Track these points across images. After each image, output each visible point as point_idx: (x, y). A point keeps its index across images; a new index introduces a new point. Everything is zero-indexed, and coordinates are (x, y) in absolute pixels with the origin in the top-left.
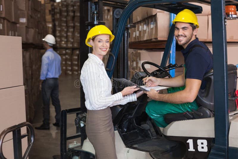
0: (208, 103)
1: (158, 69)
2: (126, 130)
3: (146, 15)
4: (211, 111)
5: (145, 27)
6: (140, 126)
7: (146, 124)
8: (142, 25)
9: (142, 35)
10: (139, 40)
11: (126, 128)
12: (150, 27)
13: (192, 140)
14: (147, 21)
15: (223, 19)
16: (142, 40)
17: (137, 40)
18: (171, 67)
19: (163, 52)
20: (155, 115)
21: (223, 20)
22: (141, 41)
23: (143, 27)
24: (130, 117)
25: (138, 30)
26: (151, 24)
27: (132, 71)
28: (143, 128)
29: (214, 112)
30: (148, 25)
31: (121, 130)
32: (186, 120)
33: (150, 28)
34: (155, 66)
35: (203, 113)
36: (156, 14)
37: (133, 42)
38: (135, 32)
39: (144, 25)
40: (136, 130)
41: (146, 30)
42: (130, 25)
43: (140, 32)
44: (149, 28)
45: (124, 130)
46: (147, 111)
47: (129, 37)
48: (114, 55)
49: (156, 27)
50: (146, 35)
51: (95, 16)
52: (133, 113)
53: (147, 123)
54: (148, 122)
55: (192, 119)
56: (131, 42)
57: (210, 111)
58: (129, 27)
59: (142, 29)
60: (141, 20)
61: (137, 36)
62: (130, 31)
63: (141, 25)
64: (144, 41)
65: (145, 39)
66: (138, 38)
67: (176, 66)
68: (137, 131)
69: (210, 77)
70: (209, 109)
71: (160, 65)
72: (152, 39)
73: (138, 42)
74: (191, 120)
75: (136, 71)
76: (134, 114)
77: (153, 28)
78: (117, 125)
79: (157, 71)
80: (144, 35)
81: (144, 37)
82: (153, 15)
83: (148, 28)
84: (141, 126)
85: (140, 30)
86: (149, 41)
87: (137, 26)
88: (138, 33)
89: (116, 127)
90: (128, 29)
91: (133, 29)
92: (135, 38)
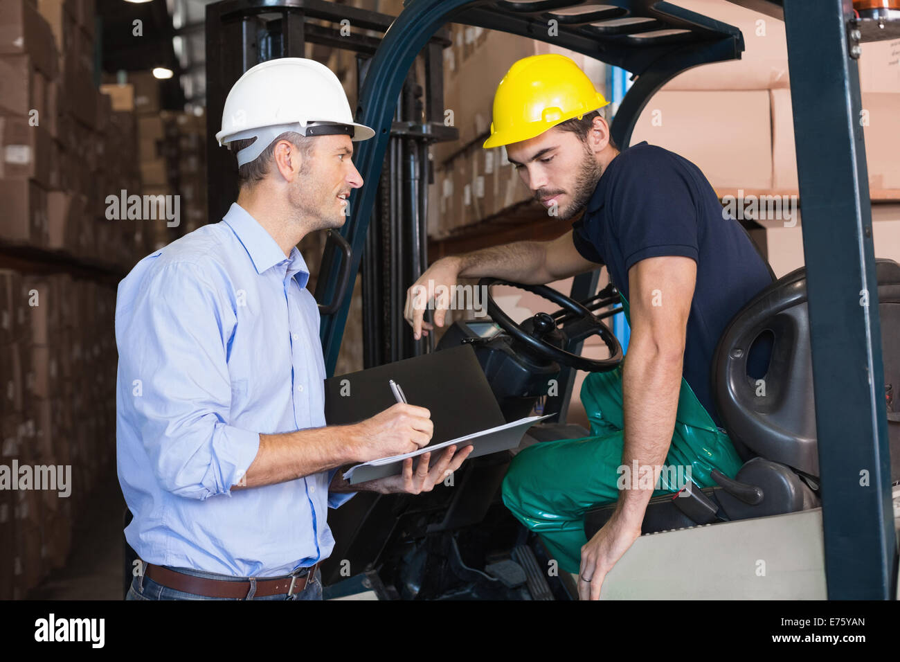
0: (787, 438)
2: (417, 589)
4: (802, 476)
6: (483, 571)
7: (510, 558)
9: (496, 190)
10: (487, 214)
11: (417, 583)
15: (842, 29)
16: (496, 209)
17: (479, 217)
20: (546, 516)
21: (843, 33)
22: (493, 217)
24: (431, 528)
25: (481, 172)
28: (495, 579)
29: (816, 480)
31: (393, 588)
32: (686, 527)
35: (764, 490)
37: (466, 227)
38: (469, 182)
40: (468, 591)
42: (433, 127)
43: (489, 179)
46: (509, 498)
47: (432, 185)
50: (511, 186)
52: (445, 510)
53: (513, 555)
54: (523, 552)
55: (716, 520)
56: (459, 229)
57: (796, 477)
58: (427, 136)
59: (497, 164)
61: (480, 199)
62: (431, 156)
64: (505, 212)
65: (509, 201)
66: (482, 207)
68: (469, 594)
70: (794, 470)
73: (484, 221)
74: (709, 528)
76: (448, 514)
78: (375, 568)
79: (551, 316)
80: (503, 189)
81: (505, 196)
84: (488, 568)
85: (489, 168)
86: (523, 208)
87: (476, 155)
88: (480, 183)
89: (370, 577)
90: (423, 143)
91: (462, 171)
92: (471, 208)
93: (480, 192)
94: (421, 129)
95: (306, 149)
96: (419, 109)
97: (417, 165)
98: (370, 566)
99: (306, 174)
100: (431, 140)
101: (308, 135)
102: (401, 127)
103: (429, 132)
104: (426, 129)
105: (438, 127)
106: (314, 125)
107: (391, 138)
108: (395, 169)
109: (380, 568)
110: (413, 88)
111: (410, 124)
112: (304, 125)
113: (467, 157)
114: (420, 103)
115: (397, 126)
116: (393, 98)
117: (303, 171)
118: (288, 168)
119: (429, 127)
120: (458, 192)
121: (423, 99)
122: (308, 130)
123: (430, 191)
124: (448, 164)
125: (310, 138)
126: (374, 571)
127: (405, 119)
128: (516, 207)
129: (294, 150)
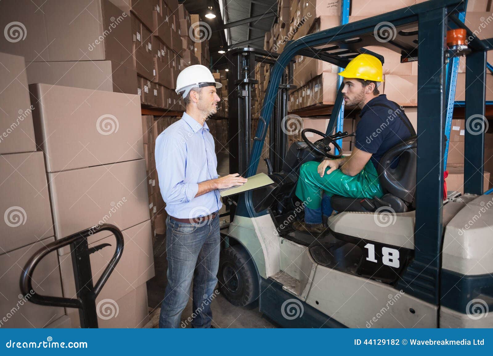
1: (322, 138)
3: (310, 77)
4: (404, 201)
5: (309, 92)
8: (306, 90)
9: (305, 101)
10: (302, 107)
11: (281, 210)
12: (315, 90)
13: (373, 246)
14: (310, 85)
15: (443, 52)
16: (305, 106)
17: (300, 108)
18: (340, 136)
19: (329, 120)
21: (443, 54)
22: (304, 108)
23: (307, 92)
24: (286, 197)
25: (301, 96)
26: (315, 87)
27: (295, 139)
29: (409, 203)
30: (312, 89)
31: (275, 211)
33: (315, 92)
34: (319, 134)
36: (322, 74)
37: (296, 110)
38: (298, 99)
39: (308, 90)
41: (310, 95)
42: (290, 86)
43: (303, 98)
44: (313, 92)
45: (279, 212)
47: (289, 100)
48: (266, 120)
49: (321, 90)
50: (310, 100)
51: (246, 73)
55: (374, 209)
59: (306, 94)
60: (305, 84)
61: (300, 103)
62: (289, 93)
63: (304, 91)
64: (307, 107)
65: (308, 105)
66: (301, 105)
67: (347, 135)
69: (408, 150)
70: (402, 199)
71: (325, 133)
72: (316, 104)
73: (301, 109)
75: (298, 139)
76: (291, 193)
77: (318, 91)
78: (270, 207)
79: (321, 140)
80: (307, 101)
81: (308, 103)
82: (318, 76)
83: (311, 92)
85: (303, 95)
86: (312, 106)
87: (300, 92)
88: (301, 99)
89: (269, 210)
90: (287, 90)
91: (296, 95)
92: (298, 105)
93: (301, 102)
94: (287, 86)
95: (200, 92)
96: (286, 80)
97: (285, 96)
98: (269, 207)
99: (201, 99)
100: (289, 89)
101: (200, 87)
102: (282, 85)
103: (289, 87)
104: (288, 86)
105: (291, 85)
106: (201, 84)
107: (279, 88)
108: (279, 97)
109: (271, 208)
110: (285, 75)
111: (284, 85)
112: (197, 84)
113: (297, 92)
114: (287, 79)
115: (280, 85)
116: (279, 78)
117: (200, 99)
118: (195, 99)
119: (289, 85)
120: (295, 101)
121: (287, 77)
122: (200, 85)
123: (288, 103)
124: (293, 93)
125: (201, 88)
126: (270, 208)
127: (282, 83)
128: (310, 106)
129: (196, 93)
